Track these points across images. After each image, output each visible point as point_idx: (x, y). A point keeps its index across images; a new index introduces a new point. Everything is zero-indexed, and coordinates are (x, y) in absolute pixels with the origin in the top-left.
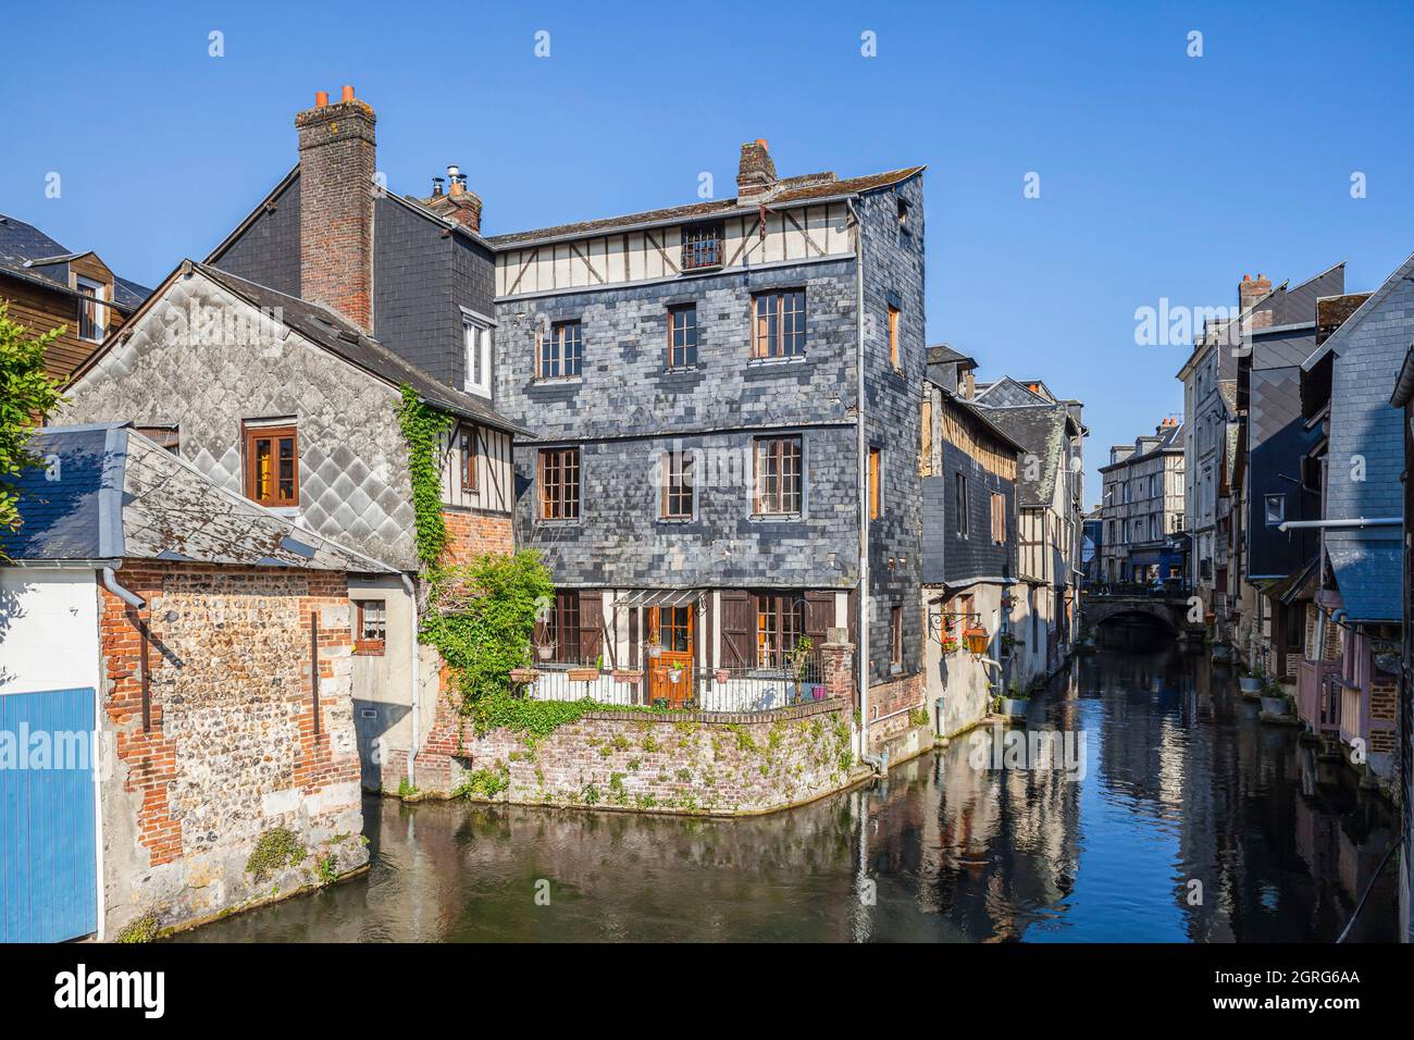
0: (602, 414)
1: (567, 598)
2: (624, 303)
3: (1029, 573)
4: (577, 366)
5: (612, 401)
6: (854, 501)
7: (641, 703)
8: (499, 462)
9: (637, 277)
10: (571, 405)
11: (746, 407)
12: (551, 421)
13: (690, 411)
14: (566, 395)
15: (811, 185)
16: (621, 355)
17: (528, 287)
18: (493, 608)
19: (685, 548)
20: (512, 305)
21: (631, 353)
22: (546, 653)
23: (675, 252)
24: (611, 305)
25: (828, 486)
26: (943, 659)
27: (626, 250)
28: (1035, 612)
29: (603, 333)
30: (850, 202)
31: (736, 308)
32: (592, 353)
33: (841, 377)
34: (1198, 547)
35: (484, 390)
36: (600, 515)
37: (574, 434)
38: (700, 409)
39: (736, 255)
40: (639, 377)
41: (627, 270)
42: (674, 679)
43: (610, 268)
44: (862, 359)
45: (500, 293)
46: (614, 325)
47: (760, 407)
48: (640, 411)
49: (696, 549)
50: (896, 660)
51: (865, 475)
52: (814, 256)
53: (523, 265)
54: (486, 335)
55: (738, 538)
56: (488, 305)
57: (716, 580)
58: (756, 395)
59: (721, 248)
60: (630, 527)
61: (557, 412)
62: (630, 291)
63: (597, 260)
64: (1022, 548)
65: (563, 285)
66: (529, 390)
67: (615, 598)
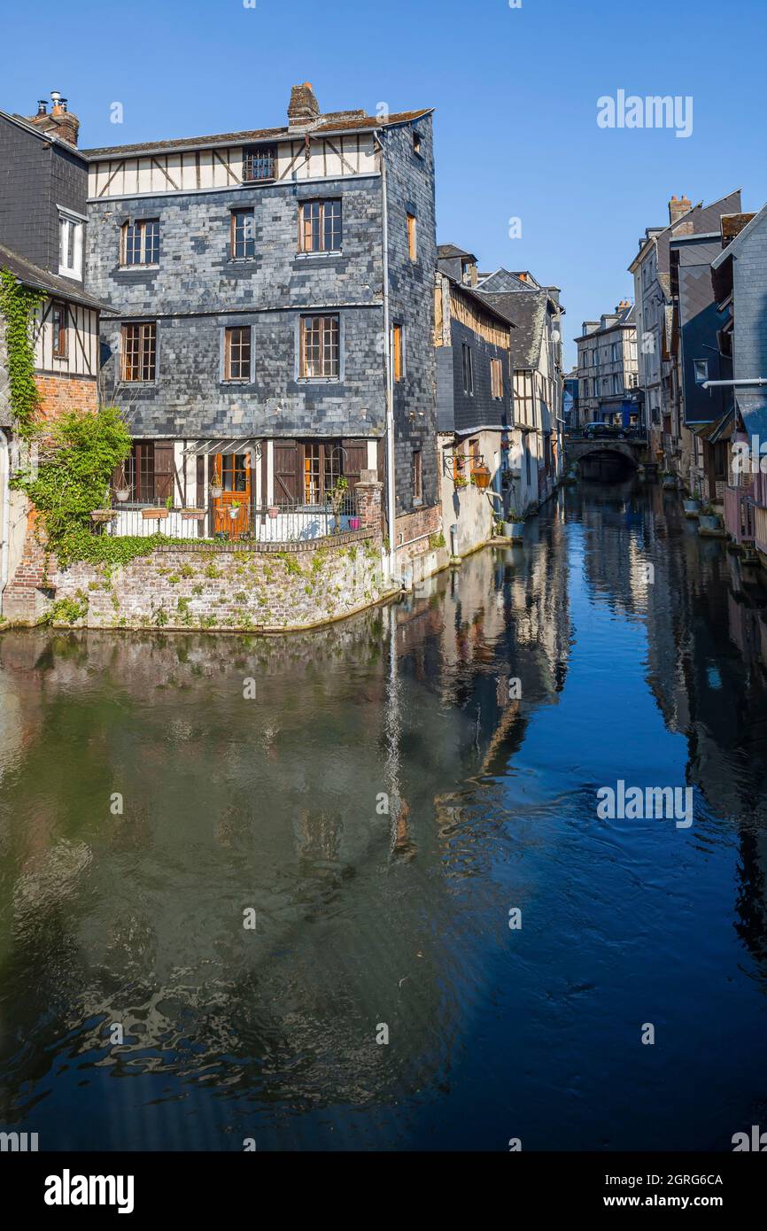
0: (175, 296)
1: (144, 448)
2: (195, 206)
3: (523, 422)
4: (155, 256)
5: (184, 285)
6: (381, 366)
7: (206, 536)
8: (87, 334)
9: (207, 185)
10: (150, 287)
11: (294, 291)
12: (133, 300)
13: (249, 294)
14: (146, 279)
15: (346, 119)
16: (193, 248)
17: (116, 191)
18: (78, 457)
19: (244, 405)
20: (102, 205)
21: (200, 246)
22: (123, 495)
23: (237, 167)
24: (184, 207)
25: (360, 355)
26: (455, 493)
27: (198, 164)
28: (527, 451)
29: (178, 231)
30: (375, 133)
31: (286, 212)
32: (168, 246)
33: (370, 268)
34: (650, 399)
35: (76, 274)
36: (173, 377)
37: (152, 311)
38: (257, 292)
39: (286, 171)
40: (207, 265)
41: (198, 180)
42: (233, 515)
43: (184, 178)
44: (386, 254)
45: (92, 195)
46: (187, 224)
47: (306, 291)
48: (207, 293)
49: (253, 405)
50: (418, 495)
51: (390, 345)
52: (348, 173)
53: (112, 173)
54: (79, 230)
55: (288, 397)
56: (81, 203)
57: (270, 432)
58: (302, 282)
59: (275, 165)
60: (198, 388)
61: (138, 293)
62: (200, 197)
63: (174, 171)
64: (516, 402)
65: (145, 190)
66: (115, 275)
67: (185, 447)
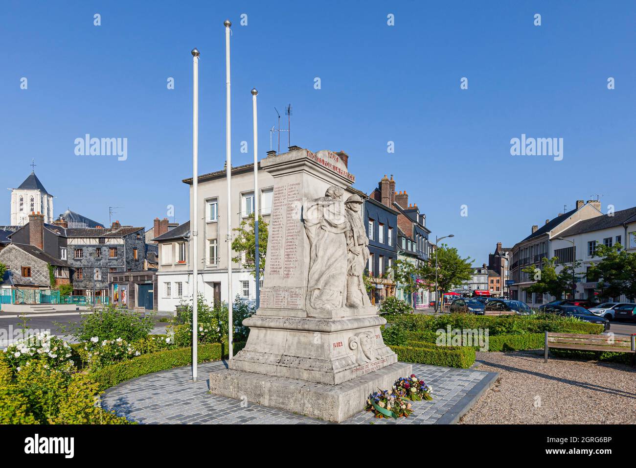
0: (86, 264)
4: (82, 256)
5: (88, 262)
8: (66, 271)
9: (92, 244)
10: (81, 262)
11: (109, 264)
12: (77, 264)
13: (100, 264)
14: (80, 260)
17: (73, 243)
19: (99, 284)
20: (70, 246)
21: (91, 254)
23: (97, 240)
24: (87, 247)
27: (90, 240)
29: (86, 252)
30: (123, 237)
31: (107, 250)
32: (84, 254)
33: (122, 260)
35: (65, 259)
36: (85, 278)
37: (81, 266)
38: (102, 264)
39: (107, 242)
40: (92, 258)
43: (87, 242)
44: (125, 258)
45: (68, 243)
46: (88, 250)
47: (110, 264)
48: (92, 264)
49: (101, 284)
52: (118, 244)
53: (72, 240)
54: (65, 250)
56: (65, 245)
57: (104, 288)
58: (110, 262)
59: (105, 241)
60: (91, 280)
61: (78, 263)
62: (90, 246)
63: (85, 240)
65: (79, 243)
66: (73, 259)
67: (88, 291)
